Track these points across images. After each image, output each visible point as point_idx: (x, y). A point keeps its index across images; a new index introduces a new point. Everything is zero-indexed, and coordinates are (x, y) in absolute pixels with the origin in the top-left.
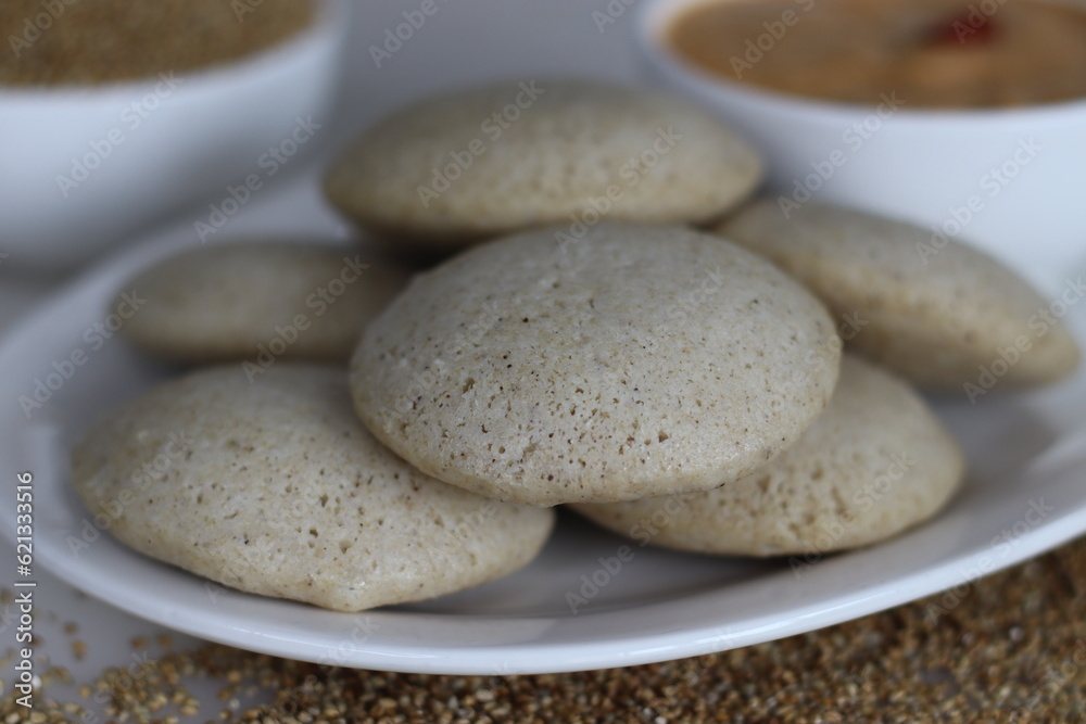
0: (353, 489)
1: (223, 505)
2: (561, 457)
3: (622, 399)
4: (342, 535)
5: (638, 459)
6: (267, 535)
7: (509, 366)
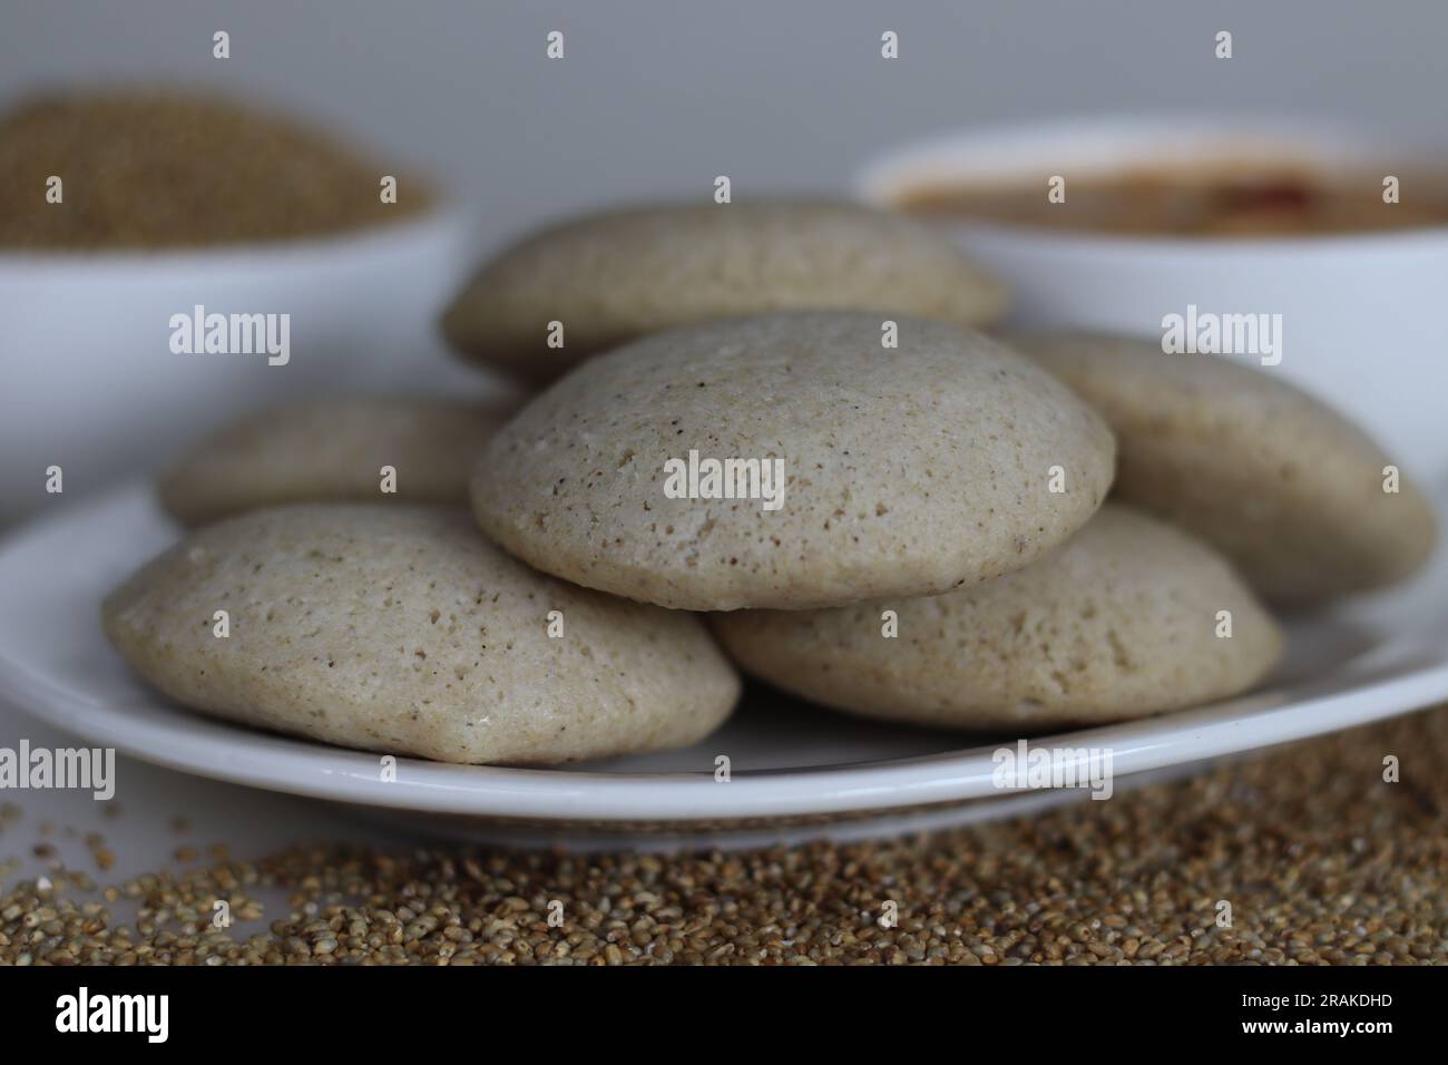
0: (473, 606)
1: (300, 622)
2: (748, 534)
3: (827, 463)
4: (458, 658)
5: (849, 536)
6: (359, 655)
7: (680, 432)
